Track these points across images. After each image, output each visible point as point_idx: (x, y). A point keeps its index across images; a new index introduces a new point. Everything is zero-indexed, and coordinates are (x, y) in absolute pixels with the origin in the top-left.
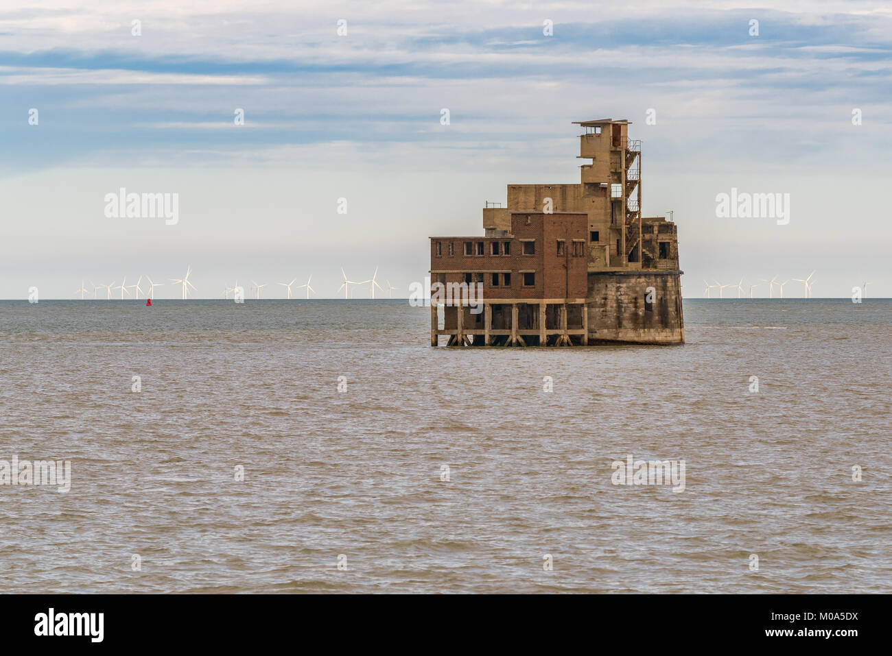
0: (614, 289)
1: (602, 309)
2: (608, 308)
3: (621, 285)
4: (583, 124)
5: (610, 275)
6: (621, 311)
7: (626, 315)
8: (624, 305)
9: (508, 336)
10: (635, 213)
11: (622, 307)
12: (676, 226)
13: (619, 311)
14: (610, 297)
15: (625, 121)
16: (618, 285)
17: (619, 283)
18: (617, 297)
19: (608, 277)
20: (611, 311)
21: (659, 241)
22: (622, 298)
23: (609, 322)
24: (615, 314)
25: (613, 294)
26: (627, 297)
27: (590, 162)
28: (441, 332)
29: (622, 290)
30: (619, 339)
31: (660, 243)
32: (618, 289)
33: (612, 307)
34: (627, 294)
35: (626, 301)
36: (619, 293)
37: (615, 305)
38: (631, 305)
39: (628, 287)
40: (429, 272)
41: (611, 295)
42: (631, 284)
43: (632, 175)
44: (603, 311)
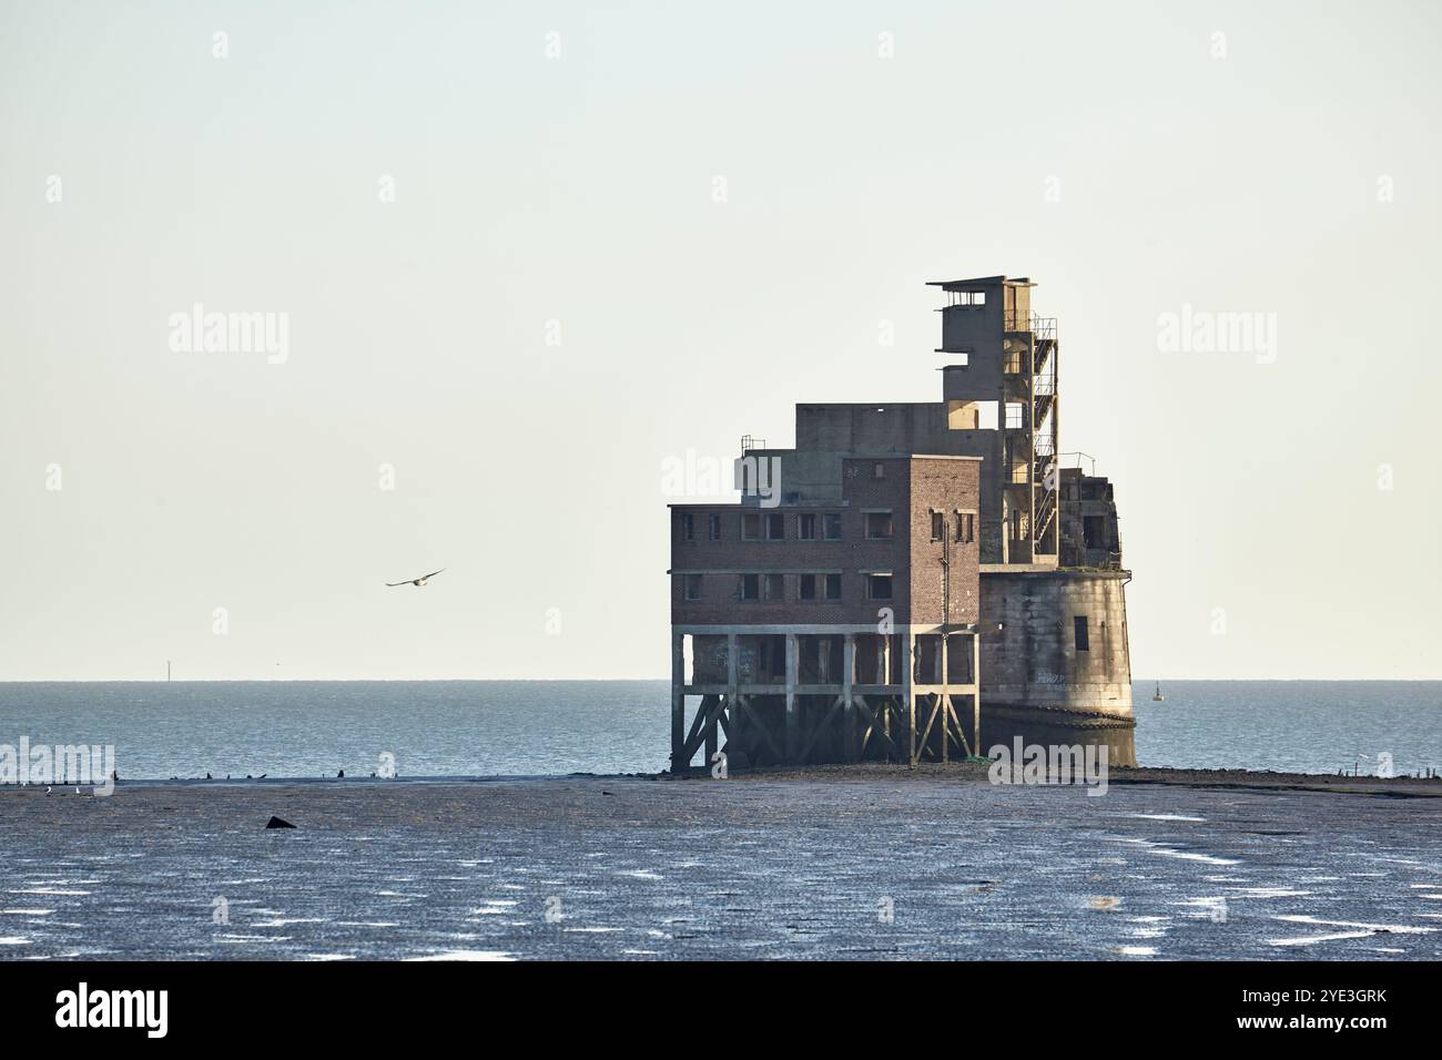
0: (1019, 606)
1: (996, 645)
2: (1009, 644)
3: (1032, 599)
4: (948, 287)
5: (1011, 580)
6: (1033, 650)
7: (1043, 657)
8: (1038, 638)
9: (836, 697)
10: (1047, 460)
11: (1034, 641)
12: (1111, 486)
13: (1028, 649)
14: (1011, 622)
15: (1025, 280)
16: (1027, 598)
17: (1028, 595)
18: (1025, 622)
19: (1007, 582)
20: (1013, 649)
21: (1083, 514)
22: (1035, 623)
23: (1010, 670)
24: (1021, 656)
25: (1018, 616)
26: (1043, 621)
27: (961, 359)
28: (691, 691)
29: (1033, 607)
30: (1029, 704)
31: (1085, 518)
32: (1027, 605)
33: (1015, 641)
34: (1042, 617)
35: (1041, 630)
36: (1029, 615)
37: (1020, 638)
38: (1050, 638)
39: (1044, 603)
40: (668, 572)
41: (1015, 618)
42: (1050, 597)
43: (1041, 385)
44: (998, 649)
